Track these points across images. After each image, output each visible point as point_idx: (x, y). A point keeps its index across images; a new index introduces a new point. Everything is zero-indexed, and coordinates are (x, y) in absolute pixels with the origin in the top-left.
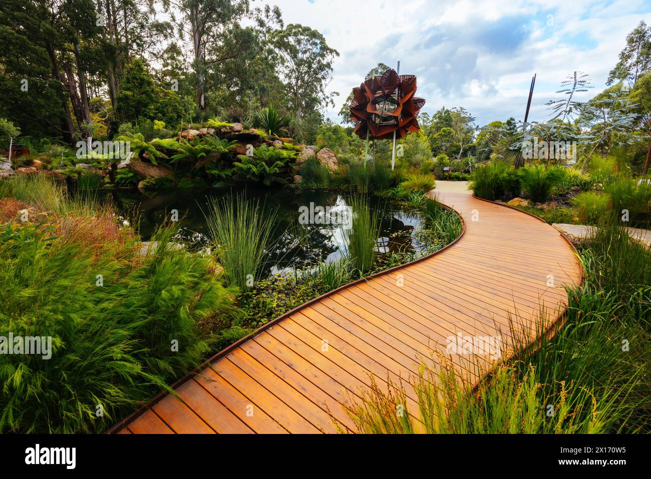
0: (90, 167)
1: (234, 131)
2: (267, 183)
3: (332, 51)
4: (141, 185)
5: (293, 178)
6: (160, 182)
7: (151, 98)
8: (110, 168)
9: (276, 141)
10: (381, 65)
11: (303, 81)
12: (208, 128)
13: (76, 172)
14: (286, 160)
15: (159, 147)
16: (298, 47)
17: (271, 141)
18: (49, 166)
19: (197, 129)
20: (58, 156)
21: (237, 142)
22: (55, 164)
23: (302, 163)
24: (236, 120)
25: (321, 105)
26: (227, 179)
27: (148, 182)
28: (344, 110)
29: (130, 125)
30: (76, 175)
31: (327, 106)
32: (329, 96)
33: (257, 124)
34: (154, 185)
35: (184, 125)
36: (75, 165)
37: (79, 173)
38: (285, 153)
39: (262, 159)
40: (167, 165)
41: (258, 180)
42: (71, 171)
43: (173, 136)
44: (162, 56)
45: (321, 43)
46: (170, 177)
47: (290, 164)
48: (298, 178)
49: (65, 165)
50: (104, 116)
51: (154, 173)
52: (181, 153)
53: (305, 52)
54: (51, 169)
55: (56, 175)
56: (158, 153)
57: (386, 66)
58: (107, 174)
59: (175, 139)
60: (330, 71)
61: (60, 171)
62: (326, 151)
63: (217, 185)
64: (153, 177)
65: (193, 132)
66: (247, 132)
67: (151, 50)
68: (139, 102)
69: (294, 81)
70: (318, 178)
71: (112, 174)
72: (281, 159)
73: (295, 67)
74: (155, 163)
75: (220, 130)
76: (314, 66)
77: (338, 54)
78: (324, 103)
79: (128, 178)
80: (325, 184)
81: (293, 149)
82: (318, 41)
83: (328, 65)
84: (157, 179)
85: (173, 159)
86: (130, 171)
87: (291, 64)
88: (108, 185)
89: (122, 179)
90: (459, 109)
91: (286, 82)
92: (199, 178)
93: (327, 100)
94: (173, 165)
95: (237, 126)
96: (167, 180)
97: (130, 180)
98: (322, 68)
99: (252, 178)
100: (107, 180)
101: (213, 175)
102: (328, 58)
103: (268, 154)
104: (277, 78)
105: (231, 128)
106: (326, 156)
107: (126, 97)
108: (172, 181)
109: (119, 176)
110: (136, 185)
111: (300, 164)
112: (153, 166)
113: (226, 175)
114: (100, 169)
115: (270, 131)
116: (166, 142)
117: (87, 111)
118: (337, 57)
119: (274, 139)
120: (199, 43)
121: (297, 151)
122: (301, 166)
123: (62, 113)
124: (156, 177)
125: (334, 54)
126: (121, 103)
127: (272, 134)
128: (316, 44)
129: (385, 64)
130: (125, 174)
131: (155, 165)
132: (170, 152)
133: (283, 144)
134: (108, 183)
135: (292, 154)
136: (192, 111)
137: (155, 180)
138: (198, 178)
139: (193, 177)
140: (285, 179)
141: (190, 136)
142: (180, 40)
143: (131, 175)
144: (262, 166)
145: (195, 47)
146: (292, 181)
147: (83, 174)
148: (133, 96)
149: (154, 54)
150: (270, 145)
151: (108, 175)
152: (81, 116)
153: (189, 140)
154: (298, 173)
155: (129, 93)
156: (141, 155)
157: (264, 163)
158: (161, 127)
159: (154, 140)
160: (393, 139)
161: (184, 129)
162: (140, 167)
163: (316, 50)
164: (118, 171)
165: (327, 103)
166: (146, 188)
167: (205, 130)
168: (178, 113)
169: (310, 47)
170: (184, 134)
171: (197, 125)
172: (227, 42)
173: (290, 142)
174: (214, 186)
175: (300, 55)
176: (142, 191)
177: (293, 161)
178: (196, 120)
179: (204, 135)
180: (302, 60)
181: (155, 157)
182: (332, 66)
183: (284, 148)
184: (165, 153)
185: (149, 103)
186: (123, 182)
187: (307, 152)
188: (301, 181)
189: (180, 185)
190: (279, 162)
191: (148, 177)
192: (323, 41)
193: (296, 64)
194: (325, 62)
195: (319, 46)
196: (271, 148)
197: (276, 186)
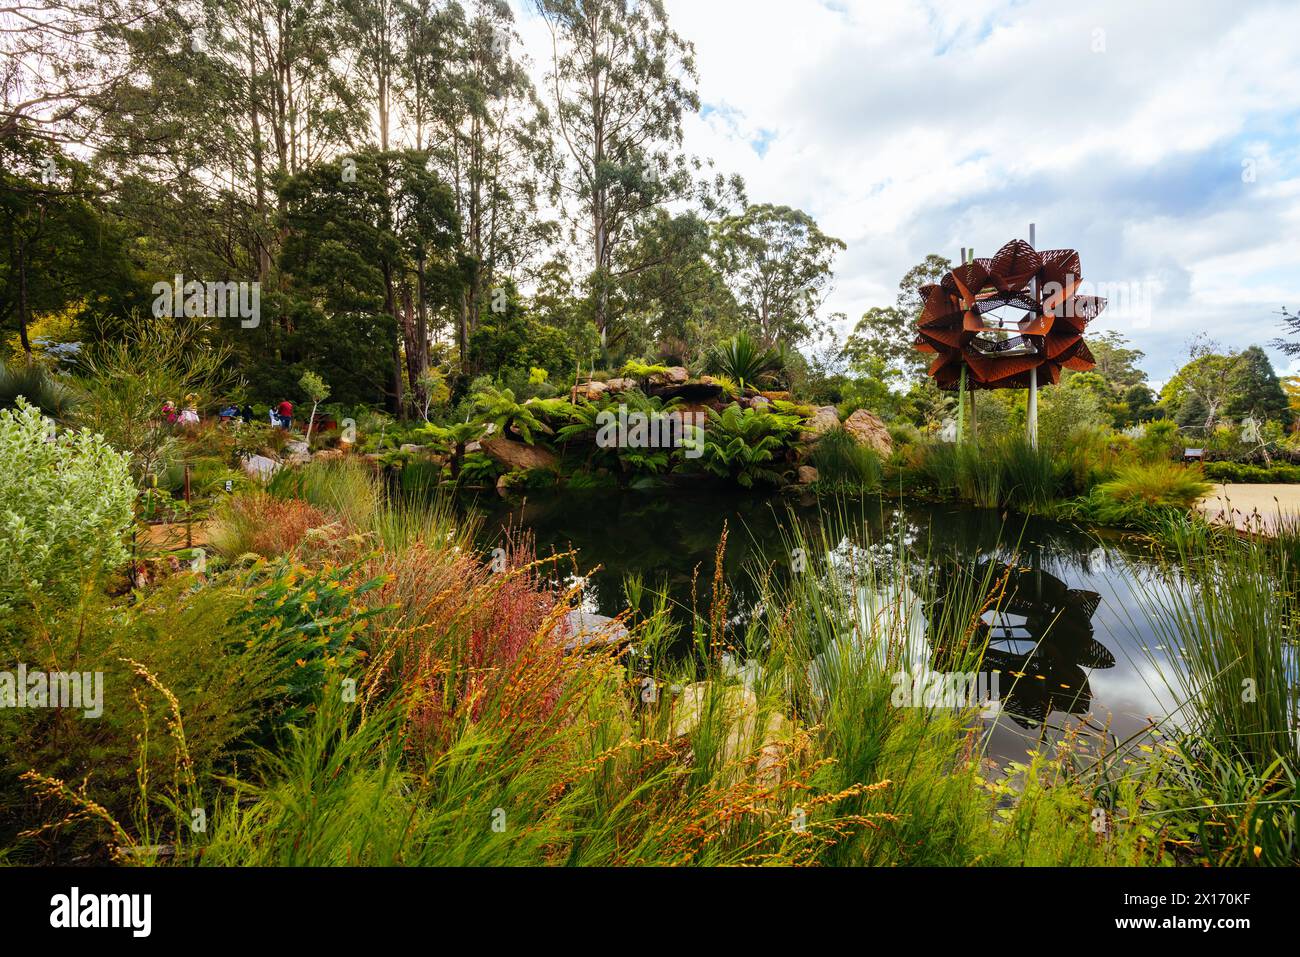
0: (421, 449)
1: (672, 382)
2: (746, 481)
3: (829, 242)
4: (502, 482)
5: (797, 471)
6: (537, 476)
7: (523, 336)
8: (454, 452)
9: (756, 398)
10: (931, 258)
11: (775, 298)
12: (625, 377)
13: (399, 458)
14: (784, 435)
15: (539, 413)
16: (767, 242)
17: (744, 399)
18: (362, 448)
19: (604, 380)
20: (377, 431)
21: (681, 402)
22: (370, 444)
23: (813, 441)
24: (673, 361)
25: (808, 337)
26: (659, 472)
27: (515, 478)
28: (850, 347)
29: (489, 378)
30: (400, 464)
31: (821, 339)
32: (826, 320)
33: (713, 367)
34: (525, 482)
35: (581, 374)
36: (399, 447)
37: (404, 459)
38: (779, 421)
39: (734, 433)
40: (548, 445)
41: (727, 474)
42: (394, 457)
43: (559, 395)
44: (539, 274)
45: (810, 230)
46: (553, 468)
47: (789, 443)
48: (808, 473)
49: (385, 447)
50: (445, 372)
51: (526, 460)
52: (576, 421)
53: (779, 248)
54: (365, 452)
55: (370, 463)
56: (537, 423)
57: (943, 260)
58: (447, 461)
59: (565, 398)
60: (827, 277)
61: (377, 456)
62: (865, 416)
63: (641, 485)
64: (523, 468)
65: (597, 387)
66: (696, 382)
67: (525, 265)
68: (505, 342)
69: (757, 299)
70: (856, 473)
71: (456, 462)
72: (775, 433)
73: (761, 275)
74: (530, 442)
75: (647, 381)
76: (796, 271)
77: (843, 246)
78: (815, 335)
79: (482, 469)
80: (876, 486)
81: (792, 413)
82: (804, 228)
83: (824, 267)
84: (532, 471)
85: (560, 434)
86: (486, 457)
87: (755, 271)
88: (447, 482)
89: (472, 470)
90: (1107, 335)
91: (742, 301)
92: (605, 470)
93: (822, 328)
94: (559, 446)
95: (678, 373)
96: (547, 473)
97: (484, 473)
98: (811, 272)
99: (716, 470)
100: (447, 472)
101: (632, 464)
102: (824, 254)
103: (742, 422)
104: (728, 294)
105: (667, 376)
106: (865, 426)
107: (486, 335)
108: (555, 476)
109: (467, 466)
110: (493, 481)
111: (808, 442)
112: (526, 446)
113: (657, 465)
114: (437, 452)
115: (741, 380)
116: (550, 405)
117: (425, 362)
118: (842, 251)
119: (750, 395)
120: (605, 242)
121: (803, 416)
122: (812, 446)
123: (389, 365)
124: (530, 468)
125: (836, 247)
126: (477, 346)
127: (745, 386)
128: (800, 233)
129: (941, 255)
130: (476, 461)
131: (529, 446)
132: (556, 421)
133: (770, 402)
134: (448, 478)
135: (795, 422)
136: (595, 350)
137: (528, 473)
138: (602, 471)
139: (595, 469)
140: (780, 473)
141: (591, 393)
142: (572, 245)
143: (487, 463)
144: (737, 445)
145: (597, 252)
146: (795, 478)
147: (410, 462)
148: (496, 333)
149: (530, 272)
150: (744, 406)
151: (449, 464)
152: (414, 368)
153: (590, 400)
154: (810, 462)
155: (491, 329)
156: (506, 428)
157: (741, 440)
158: (541, 380)
159: (529, 402)
160: (1029, 387)
161: (581, 382)
162: (505, 450)
163: (802, 243)
164: (466, 456)
165: (822, 334)
166: (511, 488)
167: (617, 383)
168: (564, 358)
169: (789, 240)
170: (581, 389)
171: (603, 373)
172: (649, 242)
173: (785, 398)
174: (635, 486)
175: (770, 255)
176: (502, 493)
177: (795, 435)
178: (600, 364)
179: (616, 390)
180: (774, 262)
181: (531, 431)
182: (831, 268)
183: (773, 411)
184: (547, 423)
185: (519, 344)
186: (473, 475)
187: (824, 418)
188: (816, 479)
189: (571, 483)
190: (771, 439)
191: (516, 467)
192: (812, 226)
193: (763, 270)
194: (817, 262)
195: (807, 235)
196: (749, 411)
197: (765, 488)
